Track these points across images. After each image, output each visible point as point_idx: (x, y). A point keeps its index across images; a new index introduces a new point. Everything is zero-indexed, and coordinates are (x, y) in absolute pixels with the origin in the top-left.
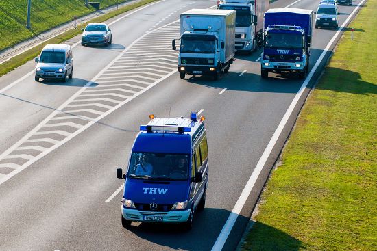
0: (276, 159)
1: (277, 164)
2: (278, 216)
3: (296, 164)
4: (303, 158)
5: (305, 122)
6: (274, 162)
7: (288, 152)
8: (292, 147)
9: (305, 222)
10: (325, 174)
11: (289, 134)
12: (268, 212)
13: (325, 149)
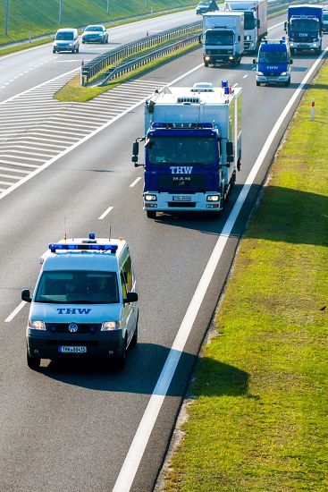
0: (206, 326)
1: (211, 335)
2: (220, 424)
3: (242, 333)
4: (252, 323)
5: (250, 261)
6: (204, 331)
7: (225, 313)
8: (232, 304)
9: (267, 432)
10: (292, 349)
11: (225, 282)
12: (204, 417)
13: (287, 306)
